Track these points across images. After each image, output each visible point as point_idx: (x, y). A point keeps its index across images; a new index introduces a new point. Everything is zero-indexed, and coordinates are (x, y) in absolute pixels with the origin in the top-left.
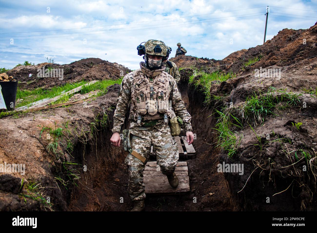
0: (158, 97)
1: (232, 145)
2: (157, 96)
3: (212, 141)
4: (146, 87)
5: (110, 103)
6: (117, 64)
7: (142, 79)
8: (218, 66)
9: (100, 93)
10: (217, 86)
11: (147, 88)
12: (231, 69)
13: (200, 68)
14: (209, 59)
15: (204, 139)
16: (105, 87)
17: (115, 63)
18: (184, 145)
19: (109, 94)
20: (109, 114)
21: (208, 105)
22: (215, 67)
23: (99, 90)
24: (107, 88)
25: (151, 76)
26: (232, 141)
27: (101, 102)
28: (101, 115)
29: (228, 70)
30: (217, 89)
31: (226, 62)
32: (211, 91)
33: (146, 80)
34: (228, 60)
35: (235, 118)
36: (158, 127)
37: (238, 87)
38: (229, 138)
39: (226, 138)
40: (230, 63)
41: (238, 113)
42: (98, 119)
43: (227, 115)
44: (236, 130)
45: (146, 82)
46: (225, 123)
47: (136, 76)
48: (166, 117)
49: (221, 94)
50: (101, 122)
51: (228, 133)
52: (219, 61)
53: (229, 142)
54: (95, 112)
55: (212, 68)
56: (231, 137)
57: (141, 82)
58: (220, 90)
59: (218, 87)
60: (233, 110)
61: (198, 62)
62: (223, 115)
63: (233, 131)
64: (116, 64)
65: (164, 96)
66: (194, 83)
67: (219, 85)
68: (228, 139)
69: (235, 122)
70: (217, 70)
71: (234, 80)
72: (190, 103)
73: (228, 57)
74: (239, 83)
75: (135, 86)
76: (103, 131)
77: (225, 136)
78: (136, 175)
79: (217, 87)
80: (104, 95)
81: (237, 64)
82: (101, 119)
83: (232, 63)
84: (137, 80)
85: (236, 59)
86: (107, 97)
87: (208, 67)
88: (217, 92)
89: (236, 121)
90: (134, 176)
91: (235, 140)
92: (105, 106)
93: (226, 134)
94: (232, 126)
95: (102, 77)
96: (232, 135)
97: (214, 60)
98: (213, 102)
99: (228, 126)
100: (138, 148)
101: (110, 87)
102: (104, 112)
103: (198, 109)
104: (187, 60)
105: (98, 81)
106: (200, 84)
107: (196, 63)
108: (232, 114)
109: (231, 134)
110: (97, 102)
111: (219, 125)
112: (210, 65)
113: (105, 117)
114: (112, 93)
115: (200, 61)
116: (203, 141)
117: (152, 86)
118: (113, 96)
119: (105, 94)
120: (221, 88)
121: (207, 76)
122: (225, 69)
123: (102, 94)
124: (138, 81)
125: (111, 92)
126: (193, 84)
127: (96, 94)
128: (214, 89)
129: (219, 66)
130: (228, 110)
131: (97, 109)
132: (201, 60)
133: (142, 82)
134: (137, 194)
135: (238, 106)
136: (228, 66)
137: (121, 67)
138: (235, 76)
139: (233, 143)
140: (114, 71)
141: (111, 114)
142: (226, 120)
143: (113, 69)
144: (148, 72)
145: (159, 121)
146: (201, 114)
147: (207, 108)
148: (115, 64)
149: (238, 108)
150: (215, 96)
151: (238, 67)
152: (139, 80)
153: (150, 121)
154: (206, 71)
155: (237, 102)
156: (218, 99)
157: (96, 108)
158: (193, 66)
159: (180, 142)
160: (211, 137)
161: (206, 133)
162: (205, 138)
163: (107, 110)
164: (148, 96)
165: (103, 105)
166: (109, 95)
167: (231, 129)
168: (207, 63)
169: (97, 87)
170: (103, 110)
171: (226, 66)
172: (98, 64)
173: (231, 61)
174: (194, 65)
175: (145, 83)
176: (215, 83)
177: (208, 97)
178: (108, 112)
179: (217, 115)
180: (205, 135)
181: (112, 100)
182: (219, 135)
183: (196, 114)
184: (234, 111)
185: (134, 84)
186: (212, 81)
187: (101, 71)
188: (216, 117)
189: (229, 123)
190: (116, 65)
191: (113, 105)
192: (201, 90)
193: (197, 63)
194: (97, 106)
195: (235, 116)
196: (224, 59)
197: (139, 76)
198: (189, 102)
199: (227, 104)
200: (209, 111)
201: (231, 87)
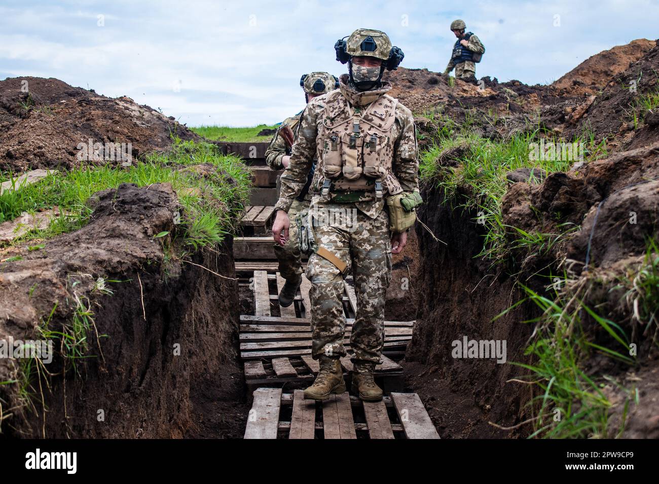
0: (365, 144)
1: (591, 430)
2: (364, 142)
3: (516, 412)
4: (346, 124)
5: (101, 262)
6: (131, 102)
7: (340, 108)
8: (536, 110)
9: (61, 222)
10: (528, 193)
11: (347, 126)
12: (588, 123)
13: (462, 118)
14: (499, 82)
15: (482, 403)
16: (82, 198)
17: (121, 99)
18: (402, 426)
19: (96, 227)
20: (97, 307)
21: (496, 266)
22: (521, 112)
23: (58, 210)
24: (90, 203)
25: (357, 102)
26: (591, 415)
27: (64, 258)
28: (64, 311)
29: (575, 126)
30: (529, 203)
31: (568, 92)
32: (505, 211)
33: (347, 111)
34: (575, 83)
35: (603, 322)
36: (364, 206)
37: (613, 197)
38: (579, 401)
39: (567, 403)
40: (585, 97)
41: (616, 303)
42: (50, 328)
43: (571, 310)
44: (607, 371)
45: (347, 115)
46: (565, 344)
47: (329, 102)
48: (379, 186)
49: (545, 223)
50: (64, 341)
51: (577, 382)
52: (537, 88)
53: (582, 418)
54: (42, 299)
55: (511, 117)
56: (591, 399)
57: (337, 114)
58: (544, 207)
59: (534, 195)
60: (594, 289)
61: (455, 94)
62: (554, 311)
63: (597, 374)
64: (126, 101)
65: (378, 142)
66: (441, 178)
67: (538, 186)
68: (577, 405)
69: (602, 337)
70: (531, 127)
71: (596, 168)
72: (423, 259)
73: (576, 71)
74: (618, 177)
75: (325, 121)
76: (71, 376)
77: (565, 395)
78: (325, 291)
79: (530, 197)
80: (75, 231)
81: (612, 101)
82: (65, 327)
83: (593, 98)
84: (331, 109)
85: (610, 78)
86: (91, 238)
87: (494, 112)
88: (533, 215)
89: (607, 333)
90: (322, 293)
91: (607, 413)
92: (83, 275)
93: (567, 387)
94: (594, 353)
95: (71, 158)
96: (592, 391)
97: (521, 84)
98: (514, 255)
99: (575, 352)
100: (328, 240)
101: (102, 198)
102: (77, 299)
103: (459, 283)
104: (409, 87)
105: (52, 172)
106: (464, 182)
107: (446, 99)
108: (591, 305)
109: (587, 386)
110: (48, 260)
111: (541, 349)
112: (502, 106)
113: (81, 320)
114: (109, 223)
115: (465, 91)
116: (476, 411)
117: (358, 123)
118: (114, 234)
119: (82, 224)
120: (546, 198)
121: (490, 149)
122: (562, 120)
123: (68, 225)
124: (332, 112)
125: (105, 217)
126: (436, 183)
127: (44, 227)
128: (519, 203)
129: (537, 108)
130: (576, 289)
131: (49, 288)
132: (465, 88)
133: (339, 114)
134: (327, 336)
135: (613, 275)
136: (574, 110)
137: (147, 115)
138: (605, 147)
139: (595, 425)
140: (117, 132)
141: (104, 307)
142: (568, 331)
143: (117, 122)
144: (352, 95)
145: (366, 194)
146: (470, 303)
147: (491, 278)
148: (121, 104)
149: (616, 281)
150: (524, 233)
151: (617, 112)
152: (335, 111)
153: (347, 192)
154: (485, 128)
155: (611, 255)
156: (536, 244)
157: (44, 282)
158: (436, 112)
159: (387, 416)
160: (509, 395)
161: (490, 378)
162: (487, 401)
163: (88, 292)
164: (346, 140)
165: (72, 268)
166: (97, 229)
167: (590, 367)
168: (492, 98)
169: (51, 196)
170: (71, 293)
171: (569, 109)
172: (53, 101)
173: (587, 90)
174: (439, 108)
175: (345, 116)
176: (524, 181)
177: (496, 236)
178: (92, 298)
179: (532, 310)
180: (486, 387)
181: (111, 250)
182: (538, 390)
183: (448, 300)
184: (600, 292)
185: (324, 117)
186: (511, 172)
187: (64, 133)
188: (530, 319)
189: (577, 342)
190: (127, 108)
191: (114, 268)
192: (468, 205)
193: (451, 97)
194: (50, 274)
195: (604, 313)
196: (560, 81)
197: (336, 103)
198: (422, 254)
199: (568, 265)
200: (501, 289)
201: (584, 195)
